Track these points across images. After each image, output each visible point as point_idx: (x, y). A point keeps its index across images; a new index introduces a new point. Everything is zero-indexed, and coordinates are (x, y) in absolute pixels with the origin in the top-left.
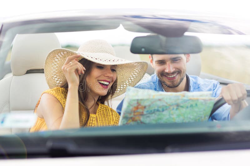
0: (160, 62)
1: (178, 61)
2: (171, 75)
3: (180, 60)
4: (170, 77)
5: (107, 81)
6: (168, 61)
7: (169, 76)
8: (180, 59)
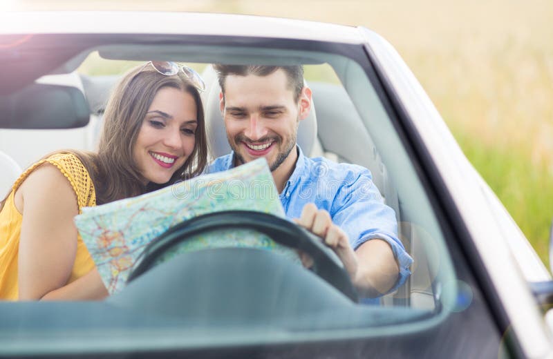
0: (237, 112)
1: (277, 115)
2: (257, 145)
3: (281, 112)
4: (256, 148)
5: (169, 157)
6: (253, 112)
7: (252, 147)
8: (282, 110)
